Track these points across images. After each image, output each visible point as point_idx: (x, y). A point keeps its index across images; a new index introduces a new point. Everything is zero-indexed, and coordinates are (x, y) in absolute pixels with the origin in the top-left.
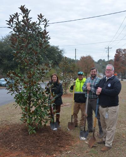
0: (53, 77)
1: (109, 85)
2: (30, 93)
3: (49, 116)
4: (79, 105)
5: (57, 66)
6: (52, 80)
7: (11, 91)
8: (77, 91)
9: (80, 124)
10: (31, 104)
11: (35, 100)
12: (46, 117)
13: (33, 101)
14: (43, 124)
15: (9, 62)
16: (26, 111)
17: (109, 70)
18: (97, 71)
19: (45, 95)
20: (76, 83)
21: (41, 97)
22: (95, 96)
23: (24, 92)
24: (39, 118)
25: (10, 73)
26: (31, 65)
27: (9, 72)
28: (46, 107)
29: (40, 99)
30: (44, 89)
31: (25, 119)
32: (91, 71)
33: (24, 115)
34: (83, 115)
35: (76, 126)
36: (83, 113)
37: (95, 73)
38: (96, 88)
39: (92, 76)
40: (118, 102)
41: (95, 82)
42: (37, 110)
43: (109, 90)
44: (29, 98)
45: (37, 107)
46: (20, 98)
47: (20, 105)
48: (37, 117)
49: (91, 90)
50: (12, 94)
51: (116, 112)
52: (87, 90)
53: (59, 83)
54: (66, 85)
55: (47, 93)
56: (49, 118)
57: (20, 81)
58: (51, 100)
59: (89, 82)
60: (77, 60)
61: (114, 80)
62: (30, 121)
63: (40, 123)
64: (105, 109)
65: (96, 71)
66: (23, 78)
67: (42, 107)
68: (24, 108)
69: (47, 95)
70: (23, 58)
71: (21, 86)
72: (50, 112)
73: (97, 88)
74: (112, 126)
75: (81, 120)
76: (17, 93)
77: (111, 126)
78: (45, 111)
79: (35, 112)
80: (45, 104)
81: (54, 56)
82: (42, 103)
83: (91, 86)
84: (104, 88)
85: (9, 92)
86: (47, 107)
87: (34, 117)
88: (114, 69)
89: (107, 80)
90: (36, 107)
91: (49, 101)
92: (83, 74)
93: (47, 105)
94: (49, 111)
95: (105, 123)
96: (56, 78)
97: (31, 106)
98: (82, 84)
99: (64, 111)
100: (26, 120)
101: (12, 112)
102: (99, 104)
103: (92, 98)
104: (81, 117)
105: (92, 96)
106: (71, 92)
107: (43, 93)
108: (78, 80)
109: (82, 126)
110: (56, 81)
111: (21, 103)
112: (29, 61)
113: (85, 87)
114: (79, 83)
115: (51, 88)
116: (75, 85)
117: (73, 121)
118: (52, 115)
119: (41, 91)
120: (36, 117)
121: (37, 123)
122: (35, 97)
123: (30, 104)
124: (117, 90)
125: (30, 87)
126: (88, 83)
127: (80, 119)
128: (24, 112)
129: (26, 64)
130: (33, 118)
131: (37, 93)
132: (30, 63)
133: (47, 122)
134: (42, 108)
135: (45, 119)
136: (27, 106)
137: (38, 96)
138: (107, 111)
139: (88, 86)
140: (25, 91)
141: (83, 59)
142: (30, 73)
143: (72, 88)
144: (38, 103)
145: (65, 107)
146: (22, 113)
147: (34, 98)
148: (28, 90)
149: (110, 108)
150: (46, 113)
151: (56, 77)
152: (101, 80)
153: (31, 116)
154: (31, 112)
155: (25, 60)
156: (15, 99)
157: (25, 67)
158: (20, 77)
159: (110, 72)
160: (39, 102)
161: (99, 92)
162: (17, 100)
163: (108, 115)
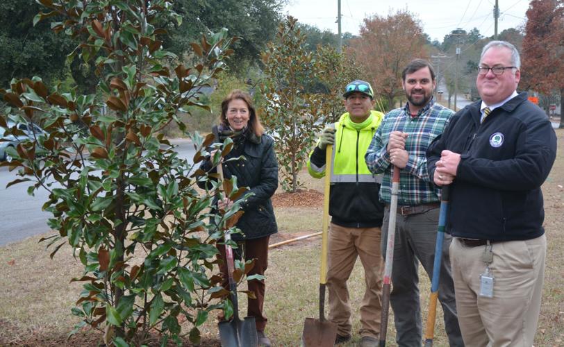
0: (231, 106)
1: (496, 141)
2: (121, 183)
3: (213, 290)
4: (354, 238)
5: (252, 64)
6: (226, 124)
7: (30, 173)
8: (345, 172)
9: (361, 327)
10: (126, 233)
11: (148, 215)
12: (200, 295)
13: (137, 220)
14: (186, 328)
15: (16, 42)
16: (101, 270)
17: (496, 67)
18: (433, 77)
19: (193, 191)
20: (338, 135)
21: (173, 199)
22: (428, 192)
23: (92, 178)
24: (167, 299)
25: (19, 90)
26: (122, 46)
27: (13, 81)
28: (202, 248)
29: (171, 209)
30: (191, 162)
31: (99, 306)
32: (408, 77)
33: (96, 288)
34: (373, 285)
35: (343, 338)
36: (374, 277)
37: (428, 86)
38: (433, 153)
39: (410, 98)
40: (540, 218)
41: (427, 130)
42: (154, 262)
43: (497, 164)
44: (119, 204)
45: (154, 247)
46: (72, 208)
47: (72, 242)
48: (158, 294)
49: (408, 168)
50: (31, 190)
51: (530, 267)
52: (391, 166)
53: (258, 137)
54: (293, 150)
55: (203, 179)
56: (215, 301)
57: (74, 128)
58: (222, 213)
59: (400, 129)
60: (347, 35)
61: (518, 116)
62: (122, 316)
63: (172, 324)
64: (478, 252)
65: (429, 77)
66: (88, 110)
67: (181, 249)
68: (92, 254)
69: (201, 193)
70: (84, 15)
71: (79, 150)
72: (216, 270)
73: (439, 156)
74: (516, 337)
75: (363, 310)
76: (58, 185)
77: (510, 335)
78: (196, 266)
79: (148, 274)
80: (196, 235)
81: (236, 17)
82: (181, 228)
83: (408, 147)
84: (473, 153)
85: (17, 181)
86: (204, 245)
87: (143, 294)
88: (518, 64)
89: (484, 115)
90: (149, 247)
91: (212, 219)
92: (368, 90)
93: (203, 236)
94: (216, 266)
95: (479, 319)
96: (242, 110)
97: (127, 243)
98: (366, 139)
99: (284, 270)
100: (102, 312)
101: (34, 280)
102: (449, 228)
103: (413, 204)
104: (366, 296)
105: (412, 195)
106: (315, 176)
107: (185, 182)
108: (345, 118)
109: (370, 335)
110: (244, 125)
111: (75, 230)
112: (117, 29)
113: (381, 154)
114: (351, 135)
115: (221, 159)
116: (332, 143)
117: (326, 316)
118: (226, 283)
119: (174, 172)
120: (150, 298)
121: (155, 324)
122: (147, 202)
123: (121, 234)
124: (535, 164)
125: (122, 153)
126: (393, 134)
127: (361, 305)
128: (91, 274)
129: (99, 43)
130: (139, 302)
131: (156, 183)
132: (118, 40)
133: (202, 318)
134: (178, 252)
135: (193, 306)
136: (106, 242)
137: (161, 198)
138: (487, 262)
139: (393, 147)
140: (98, 173)
141: (375, 28)
142: (122, 88)
143: (320, 158)
144: (160, 229)
145: (290, 249)
146: (84, 279)
147: (141, 207)
148: (113, 167)
149: (500, 249)
150: (199, 277)
151: (245, 107)
152: (454, 120)
153: (127, 293)
154: (128, 270)
155: (94, 26)
156: (50, 209)
157: (96, 58)
158: (71, 106)
159: (501, 79)
160: (164, 226)
161: (447, 173)
162: (58, 215)
163: (495, 283)
